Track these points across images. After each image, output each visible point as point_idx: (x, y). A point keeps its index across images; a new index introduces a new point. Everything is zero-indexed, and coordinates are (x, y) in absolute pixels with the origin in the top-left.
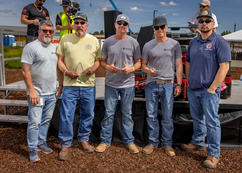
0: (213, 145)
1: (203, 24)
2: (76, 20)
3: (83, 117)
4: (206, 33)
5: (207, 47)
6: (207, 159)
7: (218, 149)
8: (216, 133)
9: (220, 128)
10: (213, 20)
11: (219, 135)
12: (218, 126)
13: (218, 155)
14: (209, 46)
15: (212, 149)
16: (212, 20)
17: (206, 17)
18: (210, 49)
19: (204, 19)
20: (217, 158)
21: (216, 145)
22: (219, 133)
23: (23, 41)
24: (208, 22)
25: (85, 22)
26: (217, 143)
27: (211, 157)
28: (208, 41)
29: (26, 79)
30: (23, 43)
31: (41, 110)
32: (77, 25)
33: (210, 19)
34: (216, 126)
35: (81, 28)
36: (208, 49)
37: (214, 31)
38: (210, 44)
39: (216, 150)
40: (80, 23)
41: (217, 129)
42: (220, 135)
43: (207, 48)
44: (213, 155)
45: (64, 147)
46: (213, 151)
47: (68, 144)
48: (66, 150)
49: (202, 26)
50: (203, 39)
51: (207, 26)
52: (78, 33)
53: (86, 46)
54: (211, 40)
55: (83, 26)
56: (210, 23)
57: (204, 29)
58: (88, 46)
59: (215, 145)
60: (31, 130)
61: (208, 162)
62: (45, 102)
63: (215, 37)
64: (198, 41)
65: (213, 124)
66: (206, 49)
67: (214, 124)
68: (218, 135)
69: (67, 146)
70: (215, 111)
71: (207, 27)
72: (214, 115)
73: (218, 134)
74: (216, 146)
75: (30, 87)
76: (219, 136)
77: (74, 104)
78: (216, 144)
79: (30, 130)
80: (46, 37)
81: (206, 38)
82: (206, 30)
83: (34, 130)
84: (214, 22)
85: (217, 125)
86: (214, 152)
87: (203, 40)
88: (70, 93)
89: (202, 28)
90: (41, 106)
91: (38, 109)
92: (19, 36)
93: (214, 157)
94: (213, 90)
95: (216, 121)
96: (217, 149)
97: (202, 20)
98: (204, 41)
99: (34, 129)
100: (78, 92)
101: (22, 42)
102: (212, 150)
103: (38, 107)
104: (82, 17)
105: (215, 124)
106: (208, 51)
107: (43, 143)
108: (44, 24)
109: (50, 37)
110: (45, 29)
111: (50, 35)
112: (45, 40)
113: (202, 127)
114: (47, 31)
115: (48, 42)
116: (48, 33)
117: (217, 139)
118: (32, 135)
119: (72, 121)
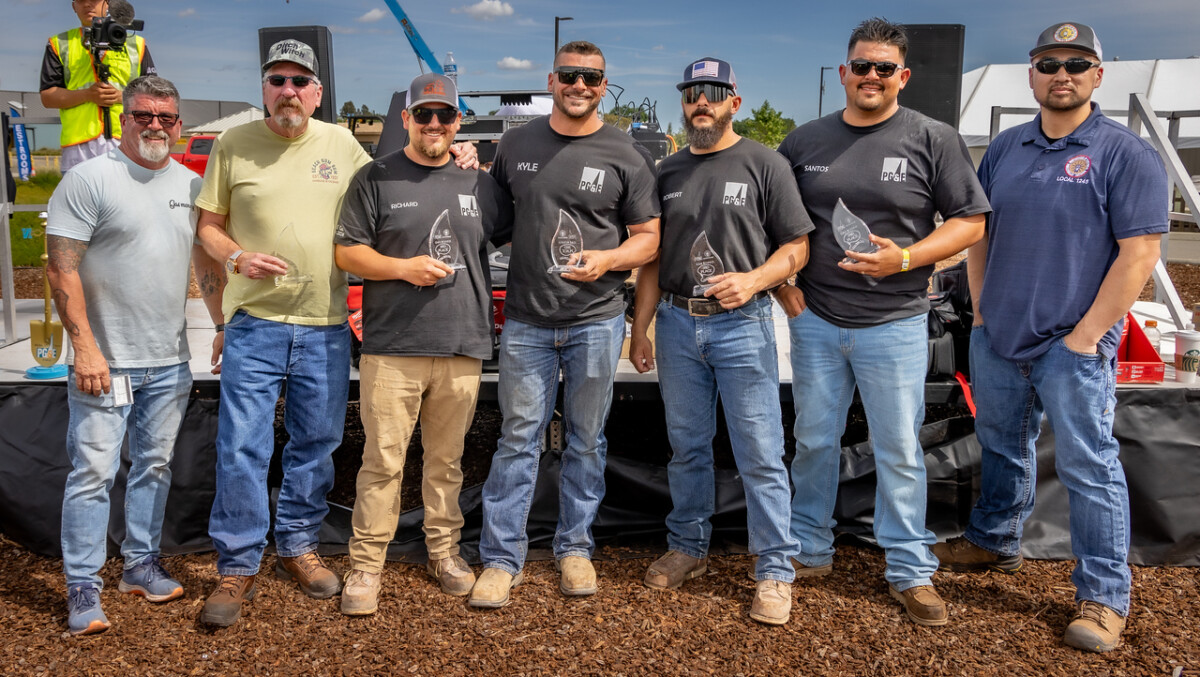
0: (1099, 559)
1: (1056, 79)
2: (275, 70)
3: (298, 454)
4: (1067, 115)
5: (1069, 172)
6: (1080, 618)
7: (1124, 575)
8: (1110, 510)
9: (1125, 491)
10: (1097, 62)
12: (1115, 483)
13: (1124, 602)
14: (1078, 166)
15: (1094, 575)
16: (1093, 61)
17: (1068, 52)
18: (1082, 177)
19: (1063, 58)
20: (1119, 614)
21: (1113, 558)
22: (1124, 508)
24: (1075, 68)
25: (308, 76)
26: (1116, 549)
27: (1093, 607)
28: (1074, 145)
29: (62, 302)
31: (120, 422)
32: (277, 90)
33: (1087, 59)
34: (1109, 482)
35: (295, 101)
36: (1075, 178)
37: (1096, 109)
38: (1082, 158)
39: (1114, 582)
40: (289, 82)
41: (1114, 494)
42: (1126, 517)
43: (1069, 176)
44: (1103, 599)
45: (230, 574)
46: (1102, 586)
48: (235, 588)
49: (1052, 84)
50: (1050, 135)
51: (1070, 84)
52: (281, 118)
54: (1086, 142)
55: (302, 92)
56: (1087, 72)
57: (1061, 96)
59: (1109, 562)
60: (76, 499)
61: (1084, 627)
62: (134, 393)
63: (1103, 131)
64: (1024, 144)
65: (1093, 474)
66: (1063, 179)
67: (1101, 473)
68: (1119, 519)
70: (1098, 424)
71: (1072, 90)
73: (1120, 514)
74: (1114, 565)
75: (76, 331)
76: (1122, 523)
77: (269, 398)
78: (1111, 554)
79: (72, 502)
80: (146, 138)
81: (1063, 134)
82: (1066, 100)
83: (88, 503)
84: (1101, 70)
85: (1111, 480)
86: (1104, 588)
87: (1051, 141)
88: (253, 355)
89: (1051, 91)
90: (120, 409)
91: (104, 418)
93: (1105, 608)
94: (1091, 342)
95: (1109, 462)
96: (1120, 576)
97: (1050, 59)
98: (1056, 144)
99: (88, 496)
100: (284, 351)
102: (1098, 581)
103: (104, 409)
104: (299, 60)
105: (1104, 474)
106: (1074, 186)
107: (145, 557)
108: (140, 90)
109: (165, 139)
110: (144, 109)
111: (162, 133)
112: (145, 150)
113: (1018, 484)
114: (151, 115)
115: (156, 157)
116: (156, 124)
117: (1115, 533)
118: (78, 522)
119: (264, 467)
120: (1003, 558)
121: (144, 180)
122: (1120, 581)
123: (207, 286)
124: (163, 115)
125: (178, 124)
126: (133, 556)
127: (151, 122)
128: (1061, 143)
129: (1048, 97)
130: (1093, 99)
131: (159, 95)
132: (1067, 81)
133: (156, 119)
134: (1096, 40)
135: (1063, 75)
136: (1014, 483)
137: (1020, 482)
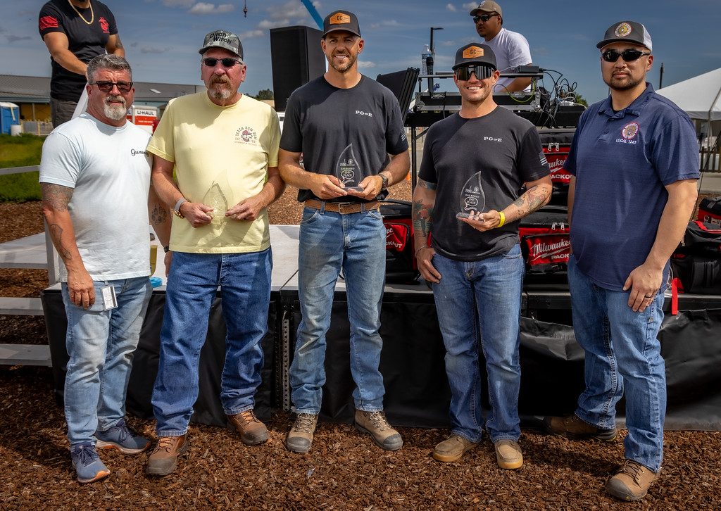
0: (639, 430)
1: (615, 66)
2: (208, 53)
5: (624, 135)
6: (622, 472)
7: (657, 442)
8: (648, 395)
10: (647, 51)
11: (658, 402)
12: (655, 375)
13: (657, 462)
14: (630, 130)
15: (636, 441)
16: (643, 51)
17: (625, 45)
18: (632, 139)
20: (653, 471)
21: (650, 431)
22: (660, 394)
23: (44, 120)
24: (631, 56)
25: (234, 59)
26: (653, 424)
27: (634, 466)
28: (629, 115)
29: (58, 234)
30: (44, 124)
32: (210, 69)
33: (638, 50)
34: (649, 375)
35: (225, 77)
36: (627, 139)
38: (634, 124)
39: (649, 448)
40: (219, 63)
41: (653, 383)
43: (624, 138)
44: (641, 460)
45: (165, 435)
47: (177, 425)
48: (170, 446)
49: (614, 69)
50: (616, 108)
51: (627, 69)
52: (214, 92)
53: (241, 133)
54: (637, 113)
55: (230, 70)
56: (639, 59)
57: (620, 79)
58: (246, 133)
59: (646, 432)
61: (624, 482)
63: (651, 103)
64: (600, 114)
66: (620, 140)
67: (643, 368)
68: (655, 402)
69: (175, 431)
70: (644, 330)
71: (628, 74)
72: (641, 339)
73: (656, 398)
74: (649, 435)
76: (657, 405)
77: (203, 305)
78: (648, 428)
80: (109, 102)
81: (623, 107)
82: (624, 81)
84: (650, 58)
85: (652, 371)
86: (642, 451)
87: (615, 112)
89: (613, 75)
91: (97, 320)
92: (33, 105)
93: (642, 467)
95: (651, 359)
96: (654, 444)
98: (617, 114)
99: (87, 380)
100: (215, 268)
101: (42, 122)
102: (638, 446)
103: (97, 313)
104: (227, 46)
105: (646, 368)
106: (627, 145)
107: (117, 421)
108: (101, 65)
109: (123, 103)
110: (106, 80)
111: (121, 98)
112: (109, 111)
113: (606, 375)
114: (111, 84)
115: (118, 116)
116: (116, 90)
117: (652, 412)
118: (80, 399)
119: (196, 355)
120: (601, 430)
121: (110, 133)
122: (654, 447)
123: (157, 217)
124: (120, 83)
125: (132, 91)
126: (108, 420)
127: (111, 89)
128: (621, 114)
129: (611, 80)
131: (116, 67)
132: (624, 67)
133: (115, 86)
134: (646, 33)
136: (603, 375)
137: (608, 374)
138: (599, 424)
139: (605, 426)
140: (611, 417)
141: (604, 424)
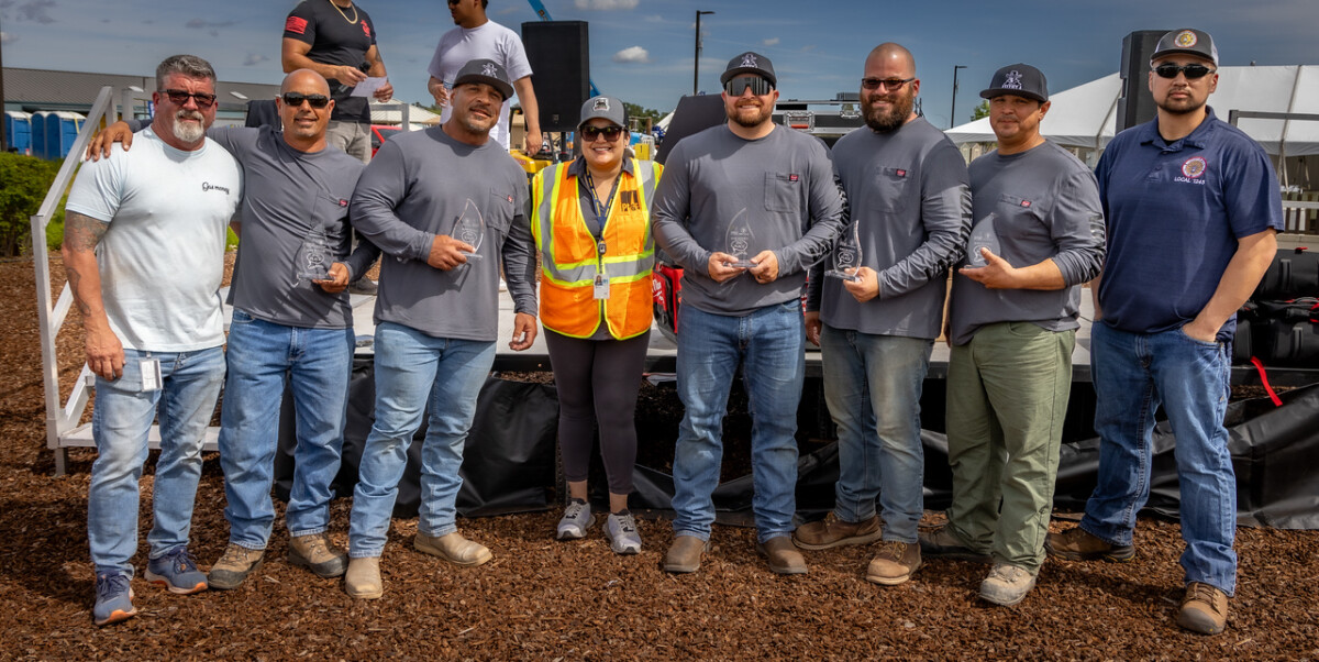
0: (1208, 543)
1: (1174, 83)
4: (1184, 117)
5: (1185, 173)
6: (1193, 599)
7: (1230, 558)
8: (1219, 497)
9: (1233, 479)
10: (1213, 68)
11: (1230, 505)
12: (1225, 470)
13: (1230, 584)
14: (1194, 167)
15: (1205, 558)
16: (1210, 67)
17: (1187, 57)
18: (1199, 178)
19: (1183, 63)
20: (1227, 594)
21: (1221, 543)
22: (1232, 495)
24: (1194, 73)
26: (1223, 534)
27: (1205, 589)
28: (1189, 147)
29: (74, 281)
33: (1204, 65)
34: (1219, 469)
36: (1191, 179)
37: (1211, 113)
38: (1198, 159)
39: (1222, 564)
41: (1223, 481)
42: (1233, 504)
43: (1186, 177)
44: (1213, 581)
46: (1212, 568)
49: (1172, 88)
50: (1167, 137)
51: (1188, 88)
54: (1200, 145)
56: (1204, 79)
57: (1179, 100)
59: (1218, 545)
60: (101, 489)
61: (1197, 608)
63: (1218, 134)
64: (1143, 144)
65: (1206, 461)
66: (1180, 179)
67: (1212, 460)
68: (1226, 505)
70: (1214, 411)
71: (1189, 95)
72: (1211, 423)
73: (1227, 500)
74: (1221, 548)
75: (87, 312)
78: (1218, 539)
80: (181, 118)
81: (1180, 136)
82: (1184, 104)
83: (113, 492)
84: (1217, 77)
85: (1221, 466)
86: (1213, 570)
87: (1168, 143)
89: (1169, 95)
90: (149, 394)
91: (131, 403)
93: (1216, 591)
94: (1211, 331)
95: (1220, 449)
96: (1228, 559)
97: (1171, 64)
98: (1173, 146)
102: (1208, 564)
103: (131, 394)
105: (1216, 461)
106: (1191, 186)
107: (173, 547)
108: (176, 69)
109: (199, 120)
110: (181, 89)
111: (198, 114)
112: (179, 129)
113: (1132, 474)
114: (186, 94)
115: (191, 137)
116: (192, 104)
117: (1223, 518)
118: (104, 512)
120: (1116, 547)
121: (180, 160)
122: (1228, 563)
124: (198, 95)
125: (214, 106)
126: (159, 546)
127: (186, 101)
128: (1178, 145)
129: (1166, 101)
130: (1207, 103)
131: (196, 74)
132: (1185, 85)
133: (192, 99)
134: (1213, 47)
135: (1181, 79)
136: (1129, 472)
137: (1135, 471)
138: (1115, 538)
139: (1122, 541)
140: (1130, 529)
141: (1121, 539)
